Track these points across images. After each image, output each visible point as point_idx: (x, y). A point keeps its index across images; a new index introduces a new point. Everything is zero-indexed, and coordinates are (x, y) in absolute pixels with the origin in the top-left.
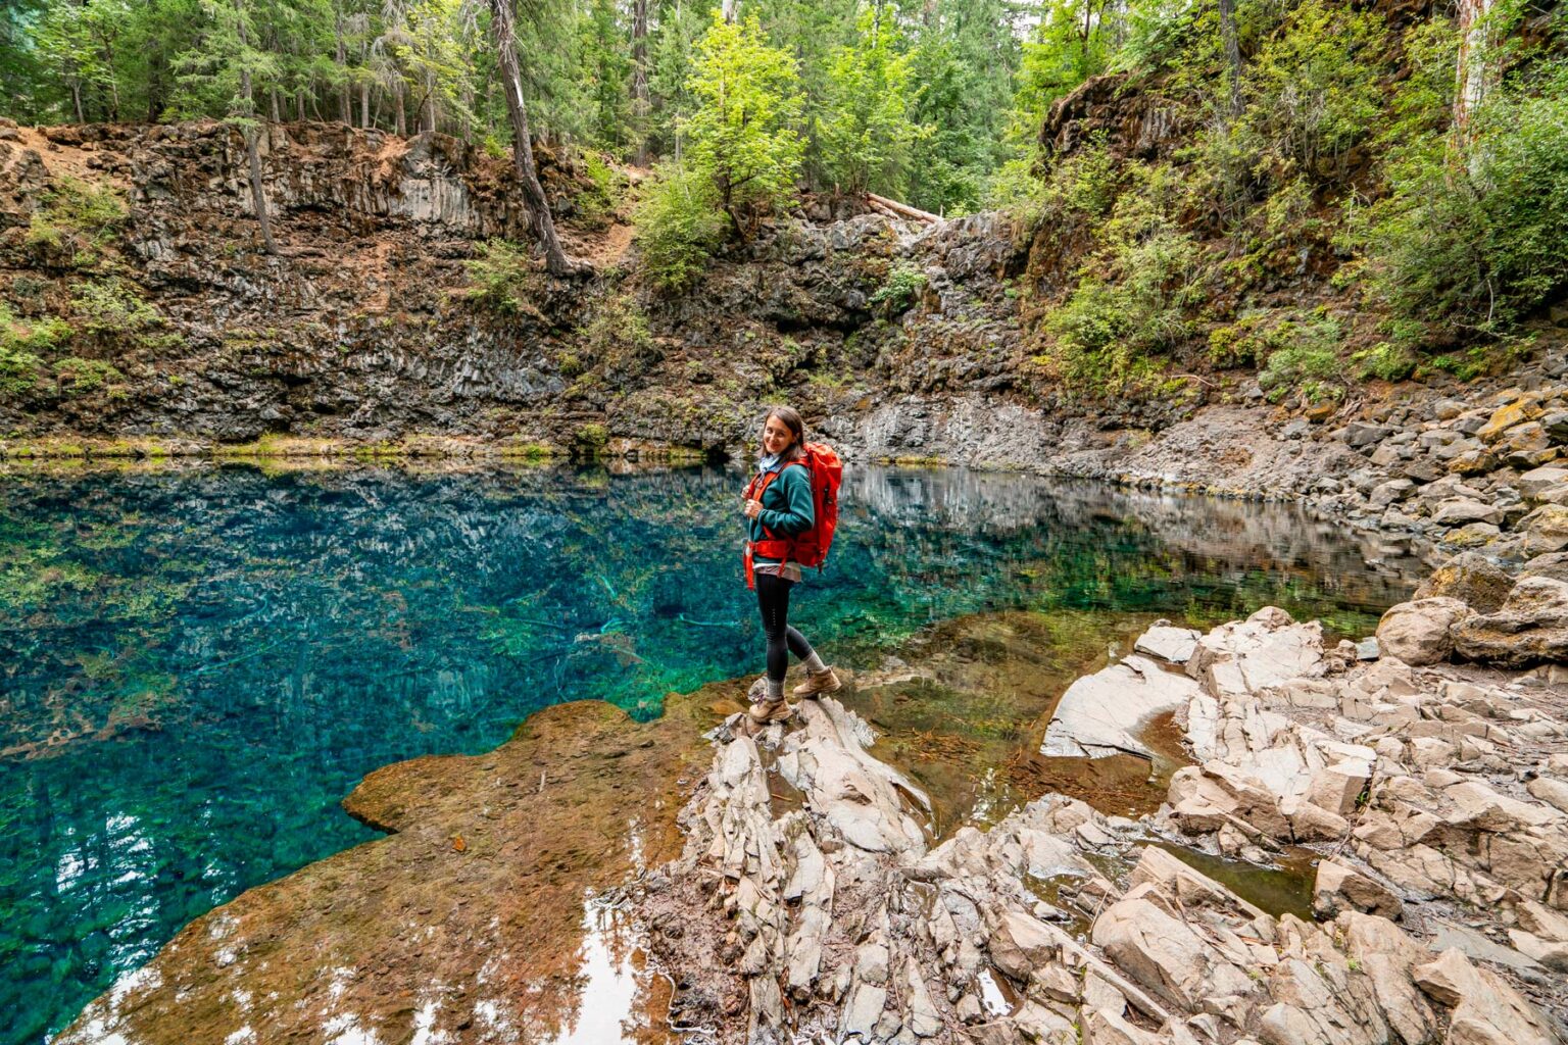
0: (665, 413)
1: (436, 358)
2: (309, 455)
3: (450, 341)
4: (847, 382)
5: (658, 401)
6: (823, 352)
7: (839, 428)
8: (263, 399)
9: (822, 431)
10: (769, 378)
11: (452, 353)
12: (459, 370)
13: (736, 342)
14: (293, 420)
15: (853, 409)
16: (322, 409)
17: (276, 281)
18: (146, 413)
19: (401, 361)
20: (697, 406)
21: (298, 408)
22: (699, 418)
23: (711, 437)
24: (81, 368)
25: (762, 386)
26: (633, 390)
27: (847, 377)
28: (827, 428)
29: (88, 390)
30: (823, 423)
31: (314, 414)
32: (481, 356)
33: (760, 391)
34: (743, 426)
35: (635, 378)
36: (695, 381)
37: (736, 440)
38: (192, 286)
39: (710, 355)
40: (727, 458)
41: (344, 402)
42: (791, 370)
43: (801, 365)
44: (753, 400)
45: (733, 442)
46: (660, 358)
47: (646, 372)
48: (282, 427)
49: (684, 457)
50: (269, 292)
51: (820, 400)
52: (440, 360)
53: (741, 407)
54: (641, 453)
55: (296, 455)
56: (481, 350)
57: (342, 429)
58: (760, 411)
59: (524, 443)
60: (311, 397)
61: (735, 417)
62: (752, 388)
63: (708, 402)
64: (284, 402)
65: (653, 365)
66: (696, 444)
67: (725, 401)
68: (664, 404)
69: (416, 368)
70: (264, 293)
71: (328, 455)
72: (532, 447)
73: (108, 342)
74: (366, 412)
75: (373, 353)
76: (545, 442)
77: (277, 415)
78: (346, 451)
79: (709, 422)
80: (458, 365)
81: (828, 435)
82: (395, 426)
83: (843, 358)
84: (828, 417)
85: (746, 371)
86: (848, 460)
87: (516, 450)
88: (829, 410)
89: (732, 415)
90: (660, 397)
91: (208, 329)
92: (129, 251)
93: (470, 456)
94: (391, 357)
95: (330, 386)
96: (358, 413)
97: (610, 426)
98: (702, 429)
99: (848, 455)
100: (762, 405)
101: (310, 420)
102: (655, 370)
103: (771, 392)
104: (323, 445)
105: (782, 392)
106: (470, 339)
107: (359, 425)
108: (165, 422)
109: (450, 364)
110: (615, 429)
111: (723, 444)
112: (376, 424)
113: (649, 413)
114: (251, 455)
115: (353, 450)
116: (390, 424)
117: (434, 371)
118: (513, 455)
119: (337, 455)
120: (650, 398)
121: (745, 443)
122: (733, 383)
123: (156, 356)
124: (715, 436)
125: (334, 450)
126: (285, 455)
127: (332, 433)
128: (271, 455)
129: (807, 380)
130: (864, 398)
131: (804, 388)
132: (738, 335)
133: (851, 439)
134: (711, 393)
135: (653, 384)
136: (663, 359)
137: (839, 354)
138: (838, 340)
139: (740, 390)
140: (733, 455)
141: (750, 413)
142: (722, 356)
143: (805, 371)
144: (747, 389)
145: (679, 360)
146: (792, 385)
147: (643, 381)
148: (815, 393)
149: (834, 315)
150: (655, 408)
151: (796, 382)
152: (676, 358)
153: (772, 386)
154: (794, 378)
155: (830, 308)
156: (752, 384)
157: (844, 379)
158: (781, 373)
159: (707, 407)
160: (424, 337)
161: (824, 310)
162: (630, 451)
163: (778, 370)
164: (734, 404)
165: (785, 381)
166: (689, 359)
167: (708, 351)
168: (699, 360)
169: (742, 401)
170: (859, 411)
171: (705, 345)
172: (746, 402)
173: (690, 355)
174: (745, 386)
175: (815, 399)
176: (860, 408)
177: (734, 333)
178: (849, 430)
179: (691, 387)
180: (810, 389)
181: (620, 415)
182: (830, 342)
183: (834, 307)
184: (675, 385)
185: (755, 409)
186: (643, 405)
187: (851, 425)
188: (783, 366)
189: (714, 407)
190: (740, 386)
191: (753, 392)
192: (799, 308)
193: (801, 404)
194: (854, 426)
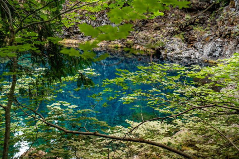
0: (146, 38)
1: (98, 21)
2: (72, 44)
3: (101, 16)
5: (144, 35)
7: (199, 46)
8: (64, 30)
9: (194, 47)
10: (178, 29)
11: (101, 19)
12: (103, 24)
13: (169, 17)
14: (70, 35)
15: (204, 41)
16: (76, 33)
17: (66, 3)
19: (90, 22)
20: (153, 38)
21: (71, 33)
22: (154, 41)
23: (157, 47)
26: (140, 31)
28: (196, 46)
31: (74, 34)
32: (107, 20)
33: (172, 34)
34: (165, 45)
35: (140, 28)
36: (155, 29)
37: (163, 48)
39: (161, 21)
40: (160, 54)
41: (79, 32)
42: (187, 26)
43: (191, 24)
46: (147, 22)
47: (143, 26)
48: (68, 37)
50: (65, 6)
51: (195, 36)
52: (99, 21)
53: (165, 39)
54: (140, 49)
55: (69, 44)
56: (107, 19)
57: (79, 38)
59: (114, 44)
60: (73, 30)
61: (163, 42)
63: (157, 36)
64: (68, 31)
65: (145, 24)
66: (153, 49)
67: (161, 36)
68: (146, 36)
69: (93, 23)
70: (64, 7)
71: (75, 44)
72: (116, 45)
74: (83, 34)
75: (84, 20)
76: (120, 44)
77: (67, 34)
78: (79, 43)
79: (156, 42)
80: (102, 22)
81: (196, 49)
82: (89, 37)
83: (208, 21)
84: (197, 42)
87: (112, 46)
88: (197, 40)
90: (145, 34)
93: (101, 47)
94: (88, 21)
95: (76, 28)
96: (81, 34)
97: (134, 41)
98: (155, 44)
100: (172, 38)
101: (73, 35)
102: (145, 25)
103: (178, 33)
104: (74, 41)
106: (104, 16)
107: (82, 37)
109: (101, 22)
110: (136, 42)
111: (160, 49)
112: (85, 37)
113: (142, 38)
114: (62, 43)
115: (80, 43)
116: (88, 37)
117: (97, 24)
118: (111, 47)
119: (77, 44)
120: (142, 34)
121: (165, 50)
122: (164, 31)
124: (158, 47)
125: (76, 43)
126: (67, 44)
127: (77, 39)
128: (65, 44)
129: (193, 29)
130: (208, 37)
131: (191, 32)
132: (169, 15)
133: (200, 51)
134: (159, 33)
135: (145, 30)
136: (148, 22)
137: (207, 19)
138: (208, 14)
139: (166, 33)
140: (162, 53)
141: (167, 41)
142: (165, 21)
143: (192, 26)
144: (168, 33)
145: (152, 23)
146: (187, 31)
147: (142, 28)
148: (194, 33)
149: (206, 6)
150: (143, 37)
151: (188, 30)
152: (151, 22)
153: (179, 31)
154: (188, 28)
155: (204, 4)
156: (170, 31)
157: (206, 29)
158: (183, 27)
159: (156, 38)
160: (95, 15)
161: (202, 4)
162: (138, 48)
163: (181, 26)
164: (163, 37)
165: (184, 29)
166: (155, 22)
167: (161, 20)
168: (157, 23)
169: (166, 37)
170: (206, 41)
171: (160, 18)
172: (167, 37)
173: (155, 21)
174: (167, 32)
175: (194, 36)
176: (206, 40)
177: (168, 14)
178: (201, 48)
179: (154, 31)
180: (193, 32)
181: (136, 38)
182: (204, 15)
183: (206, 3)
184: (150, 30)
185: (169, 39)
186: (141, 36)
187: (202, 46)
188: (184, 25)
189: (158, 38)
190: (166, 32)
191: (170, 34)
192: (192, 5)
193: (189, 37)
194: (203, 46)
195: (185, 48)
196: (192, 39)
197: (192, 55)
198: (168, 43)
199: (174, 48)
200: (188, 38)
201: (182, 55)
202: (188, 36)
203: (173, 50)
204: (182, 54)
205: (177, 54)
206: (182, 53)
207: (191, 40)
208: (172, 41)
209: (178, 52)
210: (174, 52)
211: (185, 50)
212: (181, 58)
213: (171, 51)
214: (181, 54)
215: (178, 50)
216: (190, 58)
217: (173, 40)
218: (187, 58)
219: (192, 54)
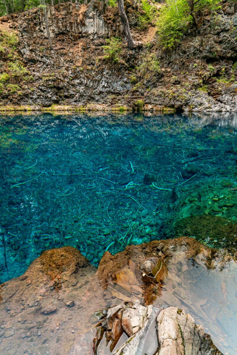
0: (163, 95)
1: (95, 80)
2: (63, 110)
3: (99, 74)
4: (232, 81)
5: (161, 91)
6: (223, 69)
7: (226, 99)
8: (52, 94)
9: (219, 101)
10: (201, 81)
11: (99, 78)
12: (101, 83)
13: (190, 68)
14: (59, 100)
15: (233, 92)
16: (66, 97)
17: (53, 58)
18: (26, 99)
19: (86, 81)
20: (174, 93)
21: (60, 97)
22: (174, 97)
24: (12, 86)
25: (198, 84)
26: (153, 88)
27: (232, 79)
28: (221, 99)
29: (14, 93)
30: (220, 98)
31: (64, 98)
32: (107, 78)
33: (196, 86)
34: (189, 100)
35: (154, 83)
36: (174, 84)
37: (187, 104)
38: (34, 61)
39: (180, 74)
40: (183, 111)
41: (71, 94)
42: (210, 77)
43: (214, 76)
44: (194, 90)
45: (185, 105)
46: (163, 76)
47: (157, 81)
48: (57, 102)
49: (168, 110)
50: (52, 61)
51: (220, 89)
52: (96, 80)
53: (190, 93)
54: (154, 109)
55: (60, 110)
56: (108, 76)
57: (71, 103)
58: (196, 94)
59: (119, 106)
60: (63, 93)
61: (187, 96)
63: (178, 91)
64: (57, 95)
65: (160, 78)
66: (172, 106)
67: (184, 90)
68: (163, 92)
69: (90, 83)
70: (51, 62)
71: (68, 110)
72: (121, 107)
73: (17, 79)
74: (77, 97)
75: (78, 79)
76: (125, 106)
77: (55, 99)
78: (72, 109)
79: (178, 98)
80: (101, 82)
81: (221, 102)
82: (84, 102)
83: (231, 71)
84: (222, 95)
85: (193, 79)
86: (228, 111)
87: (117, 109)
88: (223, 93)
89: (186, 95)
91: (38, 74)
92: (19, 52)
93: (104, 110)
94: (83, 80)
95: (68, 90)
96: (75, 98)
97: (145, 101)
98: (175, 101)
99: (228, 109)
100: (197, 91)
101: (63, 100)
102: (161, 80)
103: (201, 87)
104: (66, 107)
105: (206, 86)
106: (104, 73)
107: (75, 101)
108: (30, 101)
109: (99, 82)
110: (147, 101)
111: (182, 106)
112: (79, 101)
113: (158, 96)
114: (50, 110)
115: (74, 109)
116: (83, 101)
117: (94, 84)
118: (116, 110)
119: (70, 110)
120: (157, 91)
121: (190, 106)
122: (187, 84)
123: (28, 83)
124: (179, 103)
125: (69, 109)
126: (58, 110)
127: (69, 104)
128: (54, 110)
129: (216, 81)
131: (214, 84)
132: (191, 65)
133: (230, 103)
134: (179, 87)
135: (159, 85)
136: (164, 76)
137: (230, 70)
138: (230, 64)
139: (190, 86)
140: (185, 110)
141: (193, 94)
142: (184, 74)
143: (215, 78)
144: (192, 85)
145: (169, 76)
146: (210, 83)
147: (156, 84)
148: (218, 86)
149: (230, 54)
150: (159, 94)
151: (211, 82)
152: (168, 75)
153: (202, 84)
154: (211, 81)
155: (229, 51)
156: (194, 84)
157: (230, 80)
158: (206, 79)
159: (177, 93)
160: (92, 73)
161: (226, 52)
162: (151, 109)
163: (205, 78)
164: (187, 91)
165: (207, 82)
166: (172, 75)
167: (179, 72)
168: (176, 76)
169: (190, 90)
170: (235, 92)
171: (178, 70)
172: (191, 91)
173: (173, 74)
174: (192, 84)
175: (218, 88)
176: (236, 91)
177: (189, 65)
178: (230, 100)
179: (172, 86)
180: (216, 84)
181: (148, 97)
182: (227, 65)
183: (230, 51)
184: (167, 85)
185: (194, 93)
186: (156, 93)
187: (231, 98)
188: (207, 76)
189: (180, 93)
190: (189, 85)
191: (194, 87)
192: (216, 52)
193: (212, 91)
194: (232, 98)
195: (213, 102)
196: (216, 92)
197: (223, 109)
198: (194, 97)
199: (202, 102)
200: (211, 92)
201: (211, 110)
202: (211, 90)
203: (201, 104)
204: (212, 108)
205: (207, 108)
206: (212, 107)
207: (214, 94)
208: (198, 95)
209: (208, 106)
210: (203, 107)
211: (214, 103)
212: (211, 113)
213: (199, 106)
214: (210, 108)
215: (207, 104)
216: (221, 111)
217: (198, 93)
218: (218, 111)
219: (222, 108)
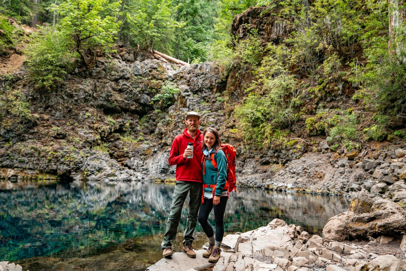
0: (36, 154)
4: (140, 140)
5: (32, 148)
6: (128, 124)
7: (135, 164)
9: (126, 166)
10: (98, 137)
13: (80, 118)
15: (143, 154)
20: (55, 151)
22: (57, 158)
23: (63, 168)
25: (94, 141)
26: (17, 141)
27: (141, 138)
28: (129, 164)
30: (127, 161)
33: (92, 144)
34: (82, 162)
35: (19, 135)
36: (55, 138)
37: (77, 169)
39: (65, 124)
40: (72, 180)
42: (111, 133)
43: (116, 131)
44: (88, 148)
45: (76, 171)
46: (35, 125)
47: (26, 132)
49: (46, 179)
51: (125, 149)
53: (82, 153)
54: (19, 177)
58: (92, 154)
61: (77, 157)
62: (88, 142)
63: (62, 149)
65: (31, 128)
66: (54, 172)
67: (72, 148)
68: (36, 150)
79: (62, 160)
81: (130, 168)
83: (138, 128)
84: (130, 158)
85: (85, 133)
86: (139, 181)
88: (130, 155)
89: (75, 156)
90: (34, 146)
98: (58, 164)
99: (139, 178)
100: (93, 151)
102: (32, 131)
103: (99, 145)
105: (105, 145)
110: (5, 163)
111: (70, 172)
113: (26, 154)
120: (24, 147)
121: (82, 171)
122: (77, 139)
124: (65, 167)
129: (119, 139)
130: (148, 149)
131: (117, 143)
132: (81, 114)
133: (141, 170)
134: (64, 144)
135: (30, 139)
136: (37, 125)
137: (137, 126)
138: (136, 119)
139: (81, 143)
140: (75, 178)
141: (86, 155)
142: (72, 125)
143: (118, 134)
144: (85, 142)
145: (47, 126)
146: (111, 141)
147: (24, 136)
148: (123, 145)
149: (134, 106)
150: (30, 152)
151: (113, 139)
152: (45, 125)
153: (99, 141)
154: (112, 137)
155: (132, 103)
156: (88, 140)
157: (139, 139)
158: (105, 135)
159: (61, 152)
161: (129, 104)
162: (12, 176)
163: (103, 133)
164: (77, 150)
165: (107, 139)
166: (53, 125)
167: (64, 122)
168: (58, 126)
169: (81, 149)
170: (146, 155)
171: (62, 118)
172: (84, 149)
173: (53, 123)
174: (84, 140)
175: (123, 149)
176: (146, 153)
177: (79, 113)
178: (141, 165)
179: (53, 140)
180: (120, 143)
181: (8, 155)
182: (132, 120)
183: (134, 103)
184: (43, 139)
185: (89, 153)
186: (23, 150)
187: (141, 162)
188: (106, 131)
189: (66, 152)
190: (81, 141)
191: (88, 144)
192: (115, 102)
193: (115, 151)
194: (143, 163)
195: (117, 167)
196: (121, 154)
197: (132, 177)
198: (89, 158)
199: (102, 167)
200: (114, 153)
201: (116, 178)
202: (113, 150)
203: (100, 170)
204: (116, 176)
205: (109, 175)
206: (117, 173)
207: (118, 155)
208: (95, 156)
209: (110, 173)
210: (103, 174)
211: (119, 169)
212: (116, 183)
213: (97, 172)
214: (114, 175)
215: (109, 170)
216: (130, 181)
217: (95, 153)
218: (125, 181)
219: (131, 175)
